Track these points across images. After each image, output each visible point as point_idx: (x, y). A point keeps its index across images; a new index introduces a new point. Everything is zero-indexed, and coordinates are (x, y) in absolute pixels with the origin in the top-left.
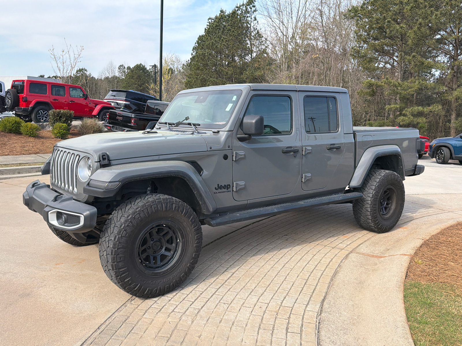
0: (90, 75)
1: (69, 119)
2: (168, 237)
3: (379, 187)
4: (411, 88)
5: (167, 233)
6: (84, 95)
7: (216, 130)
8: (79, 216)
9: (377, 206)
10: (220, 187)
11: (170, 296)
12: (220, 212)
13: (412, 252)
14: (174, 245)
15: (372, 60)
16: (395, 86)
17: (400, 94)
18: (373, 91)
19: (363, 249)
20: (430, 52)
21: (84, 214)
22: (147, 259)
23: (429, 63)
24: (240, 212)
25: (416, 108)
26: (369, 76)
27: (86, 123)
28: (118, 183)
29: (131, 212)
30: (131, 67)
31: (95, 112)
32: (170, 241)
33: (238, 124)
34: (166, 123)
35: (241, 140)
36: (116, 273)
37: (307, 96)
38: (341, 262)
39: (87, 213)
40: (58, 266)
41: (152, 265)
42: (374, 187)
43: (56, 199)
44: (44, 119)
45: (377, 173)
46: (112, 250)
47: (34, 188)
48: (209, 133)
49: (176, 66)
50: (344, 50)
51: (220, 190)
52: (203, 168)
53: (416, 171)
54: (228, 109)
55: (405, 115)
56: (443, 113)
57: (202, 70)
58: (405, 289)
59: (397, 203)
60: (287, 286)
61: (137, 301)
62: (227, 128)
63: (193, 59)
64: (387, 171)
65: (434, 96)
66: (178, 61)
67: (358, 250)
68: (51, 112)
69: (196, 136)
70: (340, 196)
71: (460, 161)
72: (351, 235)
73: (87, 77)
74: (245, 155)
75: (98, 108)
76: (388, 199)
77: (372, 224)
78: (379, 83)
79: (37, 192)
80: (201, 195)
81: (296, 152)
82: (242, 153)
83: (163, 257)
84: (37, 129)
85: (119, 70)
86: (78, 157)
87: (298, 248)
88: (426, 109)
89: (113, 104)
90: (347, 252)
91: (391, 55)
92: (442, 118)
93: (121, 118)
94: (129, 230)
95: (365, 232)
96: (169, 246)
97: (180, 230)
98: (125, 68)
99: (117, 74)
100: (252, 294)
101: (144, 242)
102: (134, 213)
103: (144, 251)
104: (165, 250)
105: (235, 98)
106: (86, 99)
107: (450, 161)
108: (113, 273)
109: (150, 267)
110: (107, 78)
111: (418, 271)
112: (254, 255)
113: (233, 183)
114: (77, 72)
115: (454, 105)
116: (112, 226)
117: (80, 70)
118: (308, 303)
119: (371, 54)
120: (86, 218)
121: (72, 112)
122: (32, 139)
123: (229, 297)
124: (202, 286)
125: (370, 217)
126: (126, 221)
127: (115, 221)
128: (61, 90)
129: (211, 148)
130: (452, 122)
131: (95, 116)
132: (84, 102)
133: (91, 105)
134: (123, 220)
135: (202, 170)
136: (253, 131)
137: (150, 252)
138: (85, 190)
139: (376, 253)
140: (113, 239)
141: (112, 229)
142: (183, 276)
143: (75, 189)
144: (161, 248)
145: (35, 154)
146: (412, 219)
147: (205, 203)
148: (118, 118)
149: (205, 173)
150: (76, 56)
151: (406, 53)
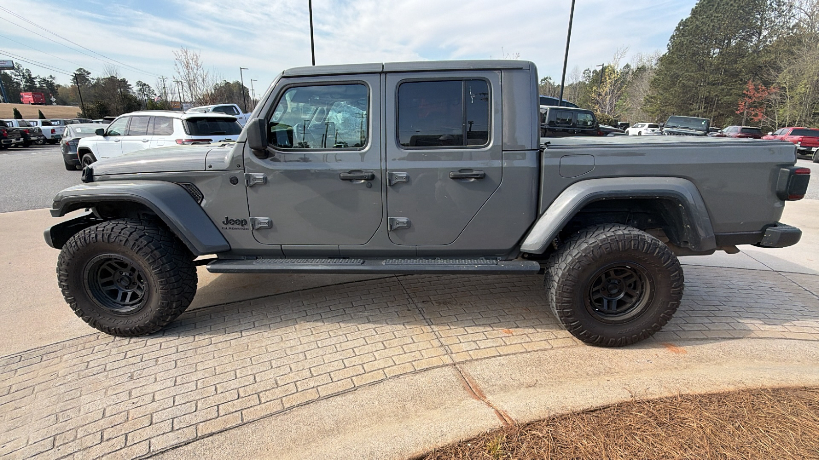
10: (230, 222)
30: (598, 71)
51: (231, 226)
53: (765, 238)
82: (260, 175)
85: (584, 75)
98: (590, 72)
129: (210, 167)
135: (202, 195)
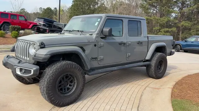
0: (27, 11)
1: (18, 30)
2: (70, 80)
3: (157, 60)
4: (164, 21)
5: (70, 78)
6: (25, 19)
7: (91, 34)
8: (31, 70)
9: (156, 68)
10: (93, 58)
11: (71, 106)
12: (93, 69)
13: (172, 87)
14: (73, 83)
15: (148, 9)
16: (157, 20)
17: (159, 23)
18: (148, 22)
19: (151, 85)
20: (172, 6)
21: (34, 69)
22: (61, 89)
23: (171, 11)
24: (101, 70)
25: (166, 29)
26: (146, 16)
27: (26, 32)
28: (49, 55)
29: (55, 68)
30: (45, 9)
31: (30, 27)
32: (71, 82)
33: (101, 32)
34: (67, 31)
35: (102, 38)
36: (48, 96)
37: (129, 20)
38: (143, 91)
39: (35, 69)
40: (18, 93)
41: (63, 92)
42: (155, 60)
43: (19, 63)
44: (7, 29)
45: (157, 54)
46: (46, 86)
47: (8, 58)
48: (88, 35)
49: (65, 9)
50: (137, 4)
51: (92, 60)
52: (86, 50)
53: (171, 54)
54: (96, 24)
55: (161, 32)
56: (177, 31)
57: (77, 11)
58: (172, 102)
59: (164, 67)
60: (122, 101)
61: (57, 108)
62: (96, 33)
63: (72, 6)
64: (161, 53)
65: (173, 24)
66: (66, 6)
67: (149, 86)
68: (10, 26)
69: (82, 36)
70: (142, 63)
71: (184, 51)
72: (145, 80)
73: (25, 12)
74: (103, 45)
75: (31, 25)
76: (161, 65)
77: (154, 75)
78: (151, 18)
79: (9, 59)
80: (85, 62)
81: (124, 44)
82: (102, 44)
83: (68, 89)
84: (4, 34)
86: (29, 44)
87: (124, 85)
88: (170, 30)
89: (38, 24)
90: (145, 87)
91: (156, 7)
92: (176, 33)
93: (42, 30)
94: (54, 76)
95: (151, 79)
96: (71, 84)
97: (76, 77)
98: (42, 9)
99: (39, 11)
100: (107, 104)
101: (60, 82)
102: (56, 69)
103: (60, 86)
104: (69, 86)
105: (99, 20)
106: (26, 21)
107: (180, 51)
108: (46, 96)
109: (63, 93)
110: (34, 13)
111: (176, 95)
112: (106, 88)
113: (98, 57)
114: (21, 10)
115: (181, 28)
116: (46, 75)
117: (22, 9)
118: (132, 108)
119: (148, 6)
120: (34, 71)
121: (20, 27)
122: (2, 38)
123: (97, 106)
124: (85, 101)
125: (153, 72)
126: (52, 72)
127: (48, 72)
128: (15, 17)
129: (89, 41)
130: (180, 35)
131: (30, 29)
132: (25, 23)
133: (29, 24)
134: (51, 72)
135: (85, 51)
136: (107, 34)
137: (62, 87)
138: (33, 59)
139: (157, 87)
140: (47, 80)
141: (46, 76)
142: (77, 97)
143: (28, 58)
144: (68, 85)
145: (3, 44)
146: (169, 74)
147: (86, 65)
148: (41, 29)
149: (87, 52)
150: (21, 3)
151: (162, 7)
